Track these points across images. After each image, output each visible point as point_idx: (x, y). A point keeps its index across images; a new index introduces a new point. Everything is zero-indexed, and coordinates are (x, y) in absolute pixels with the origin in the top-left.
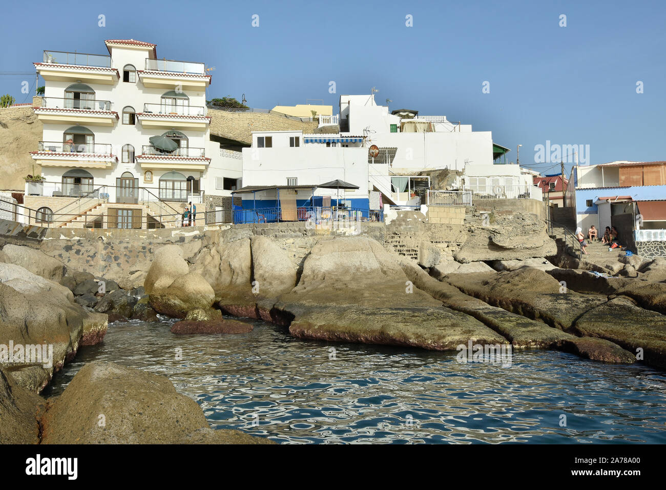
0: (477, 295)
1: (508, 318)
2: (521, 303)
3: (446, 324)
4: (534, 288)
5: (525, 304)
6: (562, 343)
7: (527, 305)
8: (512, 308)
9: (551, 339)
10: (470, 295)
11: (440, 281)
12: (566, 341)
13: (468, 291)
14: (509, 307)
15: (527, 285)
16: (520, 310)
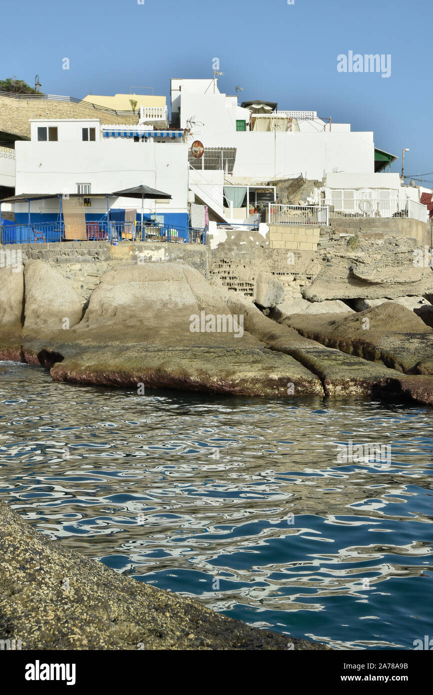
0: (317, 338)
1: (334, 357)
2: (363, 344)
3: (246, 360)
4: (388, 326)
5: (368, 343)
6: (387, 382)
7: (368, 344)
8: (352, 349)
9: (376, 378)
10: (309, 337)
11: (280, 323)
12: (391, 379)
13: (308, 333)
14: (348, 349)
15: (380, 323)
16: (360, 352)
